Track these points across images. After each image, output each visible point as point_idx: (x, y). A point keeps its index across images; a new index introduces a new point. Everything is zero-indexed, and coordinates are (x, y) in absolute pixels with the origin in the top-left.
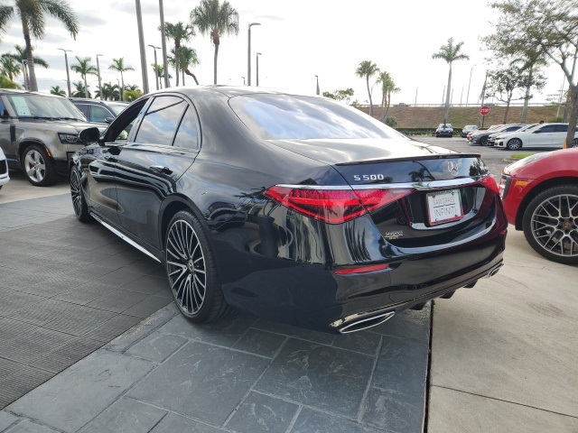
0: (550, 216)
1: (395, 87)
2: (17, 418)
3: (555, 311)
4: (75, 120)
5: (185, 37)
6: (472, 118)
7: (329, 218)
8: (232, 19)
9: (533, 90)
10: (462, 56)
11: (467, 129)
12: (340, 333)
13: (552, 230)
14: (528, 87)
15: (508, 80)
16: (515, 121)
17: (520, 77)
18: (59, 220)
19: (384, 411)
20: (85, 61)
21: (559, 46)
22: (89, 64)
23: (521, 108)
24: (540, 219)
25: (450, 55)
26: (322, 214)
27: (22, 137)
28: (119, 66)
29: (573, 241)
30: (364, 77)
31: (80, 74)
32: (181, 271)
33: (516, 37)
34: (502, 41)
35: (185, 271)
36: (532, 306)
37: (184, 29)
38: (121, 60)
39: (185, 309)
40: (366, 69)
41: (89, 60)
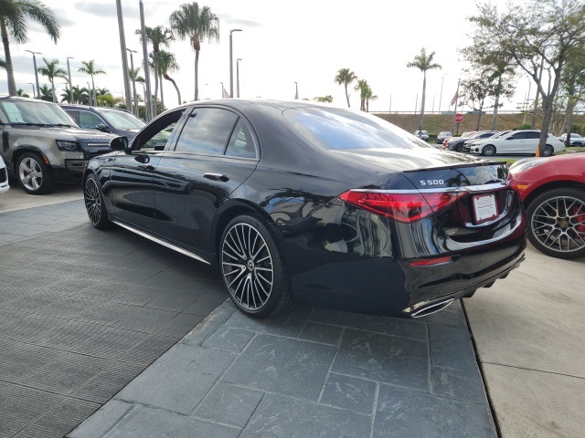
0: (548, 216)
1: (373, 95)
2: (130, 405)
3: (567, 299)
4: (69, 126)
5: (164, 41)
6: (444, 125)
7: (398, 217)
8: (213, 24)
9: (502, 98)
10: (435, 66)
11: (441, 135)
12: (411, 318)
13: (550, 228)
14: (498, 95)
15: (480, 89)
16: (485, 128)
17: (491, 86)
18: (75, 228)
19: (449, 384)
20: (53, 64)
21: (531, 57)
22: (57, 67)
23: (491, 116)
24: (540, 219)
25: (423, 64)
26: (391, 213)
27: (15, 145)
28: (90, 69)
29: (569, 238)
30: (343, 85)
31: (46, 77)
32: (240, 271)
33: (491, 49)
34: (479, 53)
35: (243, 270)
36: (546, 295)
37: (163, 33)
38: (91, 63)
39: (246, 306)
40: (345, 77)
41: (57, 62)
